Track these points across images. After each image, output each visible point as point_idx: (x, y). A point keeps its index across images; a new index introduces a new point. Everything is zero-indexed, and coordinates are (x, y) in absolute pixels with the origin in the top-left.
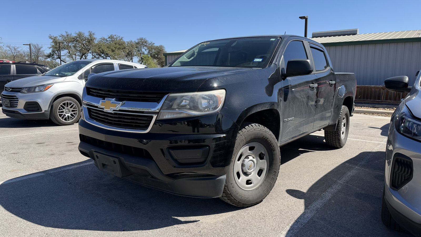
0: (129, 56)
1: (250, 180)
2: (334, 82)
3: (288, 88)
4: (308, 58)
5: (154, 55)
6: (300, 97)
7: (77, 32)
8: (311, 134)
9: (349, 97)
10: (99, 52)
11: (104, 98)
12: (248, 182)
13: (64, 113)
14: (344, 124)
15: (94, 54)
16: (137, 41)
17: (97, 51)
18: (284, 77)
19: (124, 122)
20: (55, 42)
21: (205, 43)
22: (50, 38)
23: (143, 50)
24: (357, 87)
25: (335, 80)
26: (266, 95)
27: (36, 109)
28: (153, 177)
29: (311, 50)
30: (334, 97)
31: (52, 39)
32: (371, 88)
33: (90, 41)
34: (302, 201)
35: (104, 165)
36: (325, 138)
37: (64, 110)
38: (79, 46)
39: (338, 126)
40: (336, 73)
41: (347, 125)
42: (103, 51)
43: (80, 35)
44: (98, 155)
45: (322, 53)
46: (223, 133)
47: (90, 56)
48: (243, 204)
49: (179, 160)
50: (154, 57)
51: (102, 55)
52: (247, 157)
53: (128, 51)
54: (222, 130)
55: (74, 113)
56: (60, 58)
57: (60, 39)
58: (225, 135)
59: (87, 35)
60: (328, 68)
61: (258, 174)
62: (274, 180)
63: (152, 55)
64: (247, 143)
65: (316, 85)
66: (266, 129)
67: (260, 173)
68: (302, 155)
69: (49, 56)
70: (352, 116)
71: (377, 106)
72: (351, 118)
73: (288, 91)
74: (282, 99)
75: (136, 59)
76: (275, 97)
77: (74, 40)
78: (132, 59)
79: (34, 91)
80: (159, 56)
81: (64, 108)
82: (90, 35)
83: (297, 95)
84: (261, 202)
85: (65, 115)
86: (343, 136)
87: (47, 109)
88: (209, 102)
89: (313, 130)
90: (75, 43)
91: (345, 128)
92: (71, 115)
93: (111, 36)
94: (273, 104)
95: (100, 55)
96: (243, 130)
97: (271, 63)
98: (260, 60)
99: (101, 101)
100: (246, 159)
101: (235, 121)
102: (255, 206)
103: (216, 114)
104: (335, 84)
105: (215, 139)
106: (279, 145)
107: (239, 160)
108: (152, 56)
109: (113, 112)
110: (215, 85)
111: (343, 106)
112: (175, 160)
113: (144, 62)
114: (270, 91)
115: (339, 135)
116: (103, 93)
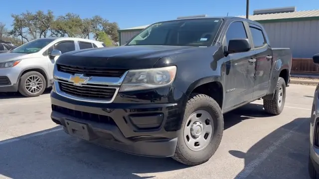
0: (86, 32)
1: (197, 143)
2: (271, 57)
3: (230, 63)
4: (247, 38)
5: (108, 31)
6: (240, 71)
7: (37, 11)
8: (251, 103)
9: (286, 69)
10: (58, 29)
11: (73, 73)
12: (196, 144)
13: (30, 86)
14: (281, 94)
15: (54, 31)
16: (92, 19)
17: (56, 28)
18: (226, 54)
19: (91, 94)
20: (17, 20)
21: (157, 24)
22: (13, 16)
23: (98, 27)
24: (293, 60)
25: (272, 55)
26: (211, 70)
27: (6, 82)
28: (116, 140)
29: (251, 29)
30: (271, 69)
31: (14, 17)
32: (307, 60)
33: (49, 19)
34: (243, 160)
35: (74, 130)
36: (264, 106)
37: (30, 83)
38: (39, 24)
39: (275, 95)
40: (273, 49)
41: (283, 94)
42: (61, 28)
43: (40, 13)
44: (69, 122)
45: (261, 31)
46: (175, 103)
47: (49, 33)
48: (192, 163)
49: (138, 126)
50: (108, 33)
51: (61, 32)
52: (195, 123)
53: (84, 28)
54: (174, 100)
55: (40, 86)
56: (21, 34)
57: (21, 17)
58: (176, 104)
59: (46, 13)
60: (266, 45)
61: (205, 137)
62: (218, 142)
63: (107, 31)
64: (195, 111)
65: (254, 60)
66: (211, 99)
67: (206, 136)
68: (244, 122)
69: (11, 33)
70: (288, 86)
71: (312, 76)
72: (287, 88)
73: (230, 66)
74: (225, 73)
75: (92, 35)
76: (219, 71)
77: (35, 18)
78: (88, 35)
79: (4, 67)
80: (113, 32)
81: (30, 81)
82: (49, 13)
83: (238, 69)
84: (207, 161)
85: (31, 88)
86: (279, 105)
87: (15, 82)
88: (163, 76)
89: (252, 100)
90: (35, 20)
91: (282, 97)
92: (37, 87)
93: (68, 14)
94: (217, 77)
95: (59, 32)
96: (192, 100)
97: (215, 42)
98: (206, 39)
99: (71, 76)
100: (194, 125)
101: (185, 92)
102: (203, 164)
103: (169, 87)
104: (272, 59)
105: (168, 107)
106: (222, 113)
107: (188, 125)
108: (106, 33)
109: (82, 86)
110: (168, 62)
111: (280, 78)
112: (135, 126)
113: (99, 37)
114: (214, 67)
115: (276, 103)
116: (73, 69)
